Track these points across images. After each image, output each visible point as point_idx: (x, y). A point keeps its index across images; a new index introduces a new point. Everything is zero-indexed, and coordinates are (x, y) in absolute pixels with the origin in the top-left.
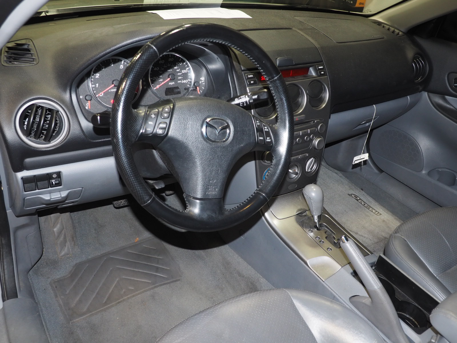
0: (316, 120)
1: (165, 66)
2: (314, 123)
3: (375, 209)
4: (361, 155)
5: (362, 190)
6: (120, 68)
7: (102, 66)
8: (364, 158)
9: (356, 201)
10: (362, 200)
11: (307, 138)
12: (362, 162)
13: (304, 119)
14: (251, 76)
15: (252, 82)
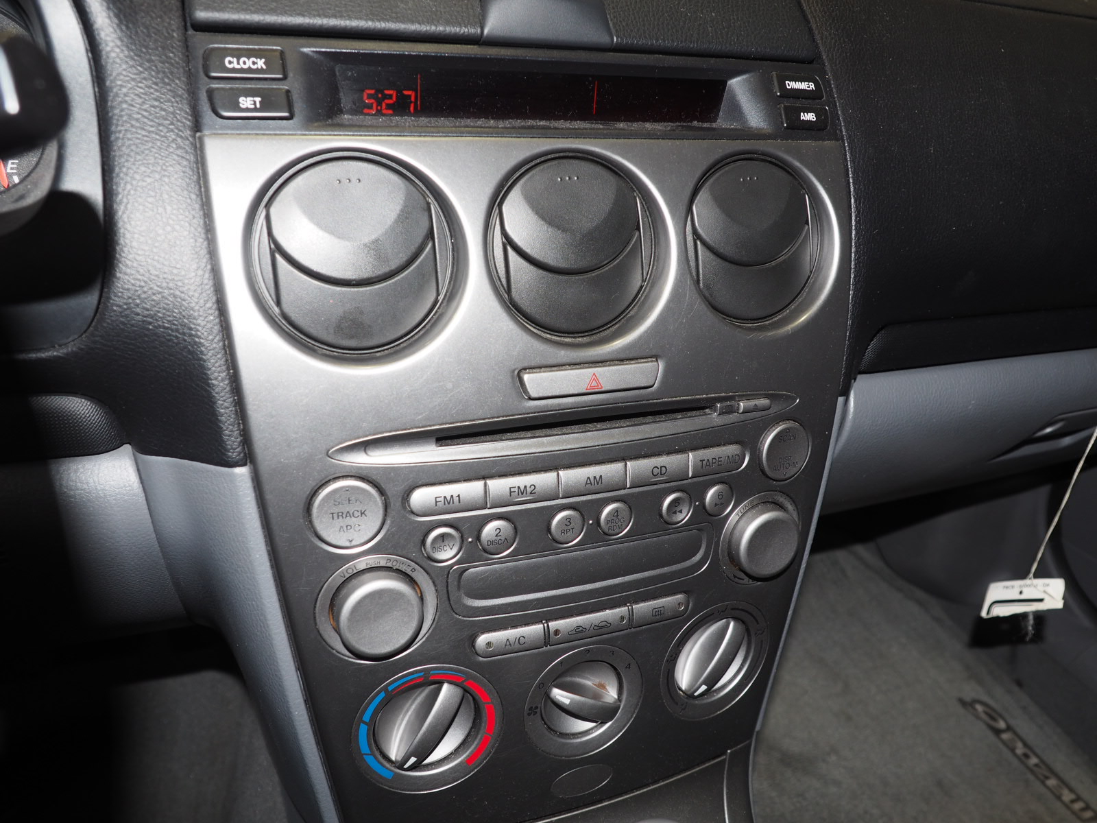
0: (742, 398)
2: (732, 418)
3: (1073, 784)
4: (1027, 582)
5: (1019, 684)
8: (1041, 600)
9: (991, 737)
10: (1015, 733)
11: (675, 503)
12: (1031, 617)
13: (652, 384)
14: (248, 63)
15: (246, 102)
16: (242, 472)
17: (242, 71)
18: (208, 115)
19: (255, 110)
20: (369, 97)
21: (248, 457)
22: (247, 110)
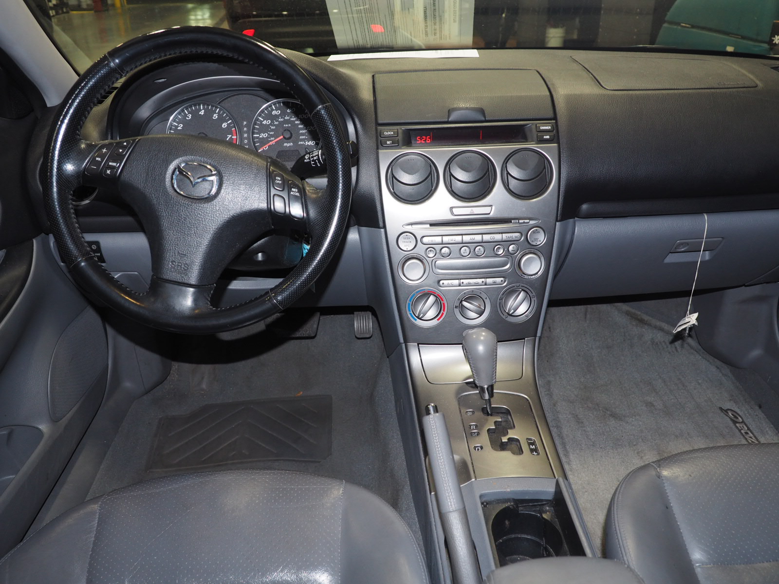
1: (281, 118)
6: (213, 118)
7: (188, 114)
8: (689, 322)
9: (731, 424)
10: (745, 424)
11: (498, 248)
13: (489, 212)
14: (389, 133)
15: (388, 142)
16: (383, 230)
17: (388, 135)
18: (380, 146)
19: (390, 144)
20: (419, 138)
21: (384, 227)
22: (389, 144)
